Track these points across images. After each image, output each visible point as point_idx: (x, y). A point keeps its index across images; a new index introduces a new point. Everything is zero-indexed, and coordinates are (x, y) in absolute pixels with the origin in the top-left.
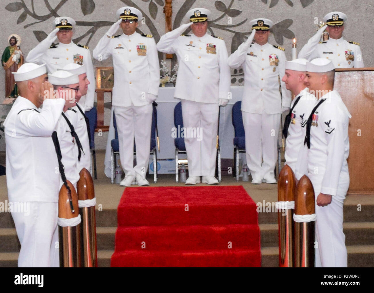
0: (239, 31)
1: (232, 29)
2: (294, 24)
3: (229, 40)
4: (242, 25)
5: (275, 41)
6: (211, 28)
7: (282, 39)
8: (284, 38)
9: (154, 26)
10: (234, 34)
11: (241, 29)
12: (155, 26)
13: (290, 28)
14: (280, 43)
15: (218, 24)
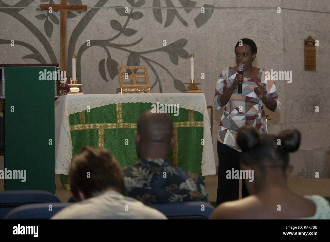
0: (135, 51)
1: (127, 48)
2: (189, 44)
3: (125, 60)
4: (138, 44)
5: (170, 60)
6: (107, 47)
7: (178, 59)
8: (179, 58)
9: (49, 44)
10: (129, 54)
11: (136, 49)
12: (51, 45)
13: (185, 48)
14: (175, 63)
15: (114, 43)
